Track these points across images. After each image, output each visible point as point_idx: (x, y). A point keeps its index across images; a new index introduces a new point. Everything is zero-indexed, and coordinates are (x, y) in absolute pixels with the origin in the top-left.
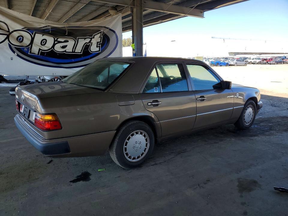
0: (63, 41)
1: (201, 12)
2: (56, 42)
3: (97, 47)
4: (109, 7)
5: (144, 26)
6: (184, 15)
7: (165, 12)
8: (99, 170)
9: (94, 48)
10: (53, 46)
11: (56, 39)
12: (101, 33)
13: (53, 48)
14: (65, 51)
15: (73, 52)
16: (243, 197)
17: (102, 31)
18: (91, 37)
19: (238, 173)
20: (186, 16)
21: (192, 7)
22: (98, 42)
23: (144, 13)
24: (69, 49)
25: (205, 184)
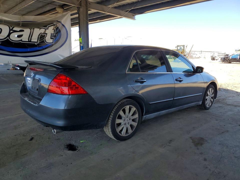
0: (19, 30)
1: (133, 15)
2: (11, 31)
3: (51, 38)
4: (56, 5)
5: (89, 23)
6: (120, 16)
7: (106, 13)
8: (81, 142)
9: (48, 40)
10: (9, 36)
11: (11, 28)
12: (54, 26)
13: (8, 38)
14: (21, 40)
15: (29, 41)
16: (199, 149)
17: (55, 23)
18: (45, 28)
19: (189, 134)
20: (122, 18)
21: (127, 11)
22: (52, 34)
23: (89, 12)
24: (25, 38)
25: (170, 143)
